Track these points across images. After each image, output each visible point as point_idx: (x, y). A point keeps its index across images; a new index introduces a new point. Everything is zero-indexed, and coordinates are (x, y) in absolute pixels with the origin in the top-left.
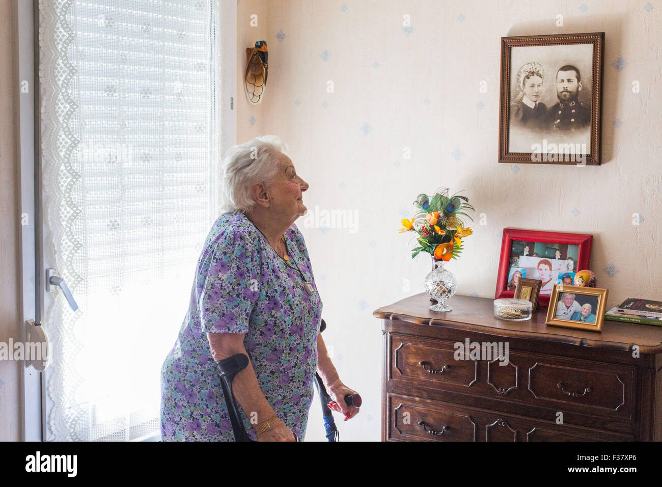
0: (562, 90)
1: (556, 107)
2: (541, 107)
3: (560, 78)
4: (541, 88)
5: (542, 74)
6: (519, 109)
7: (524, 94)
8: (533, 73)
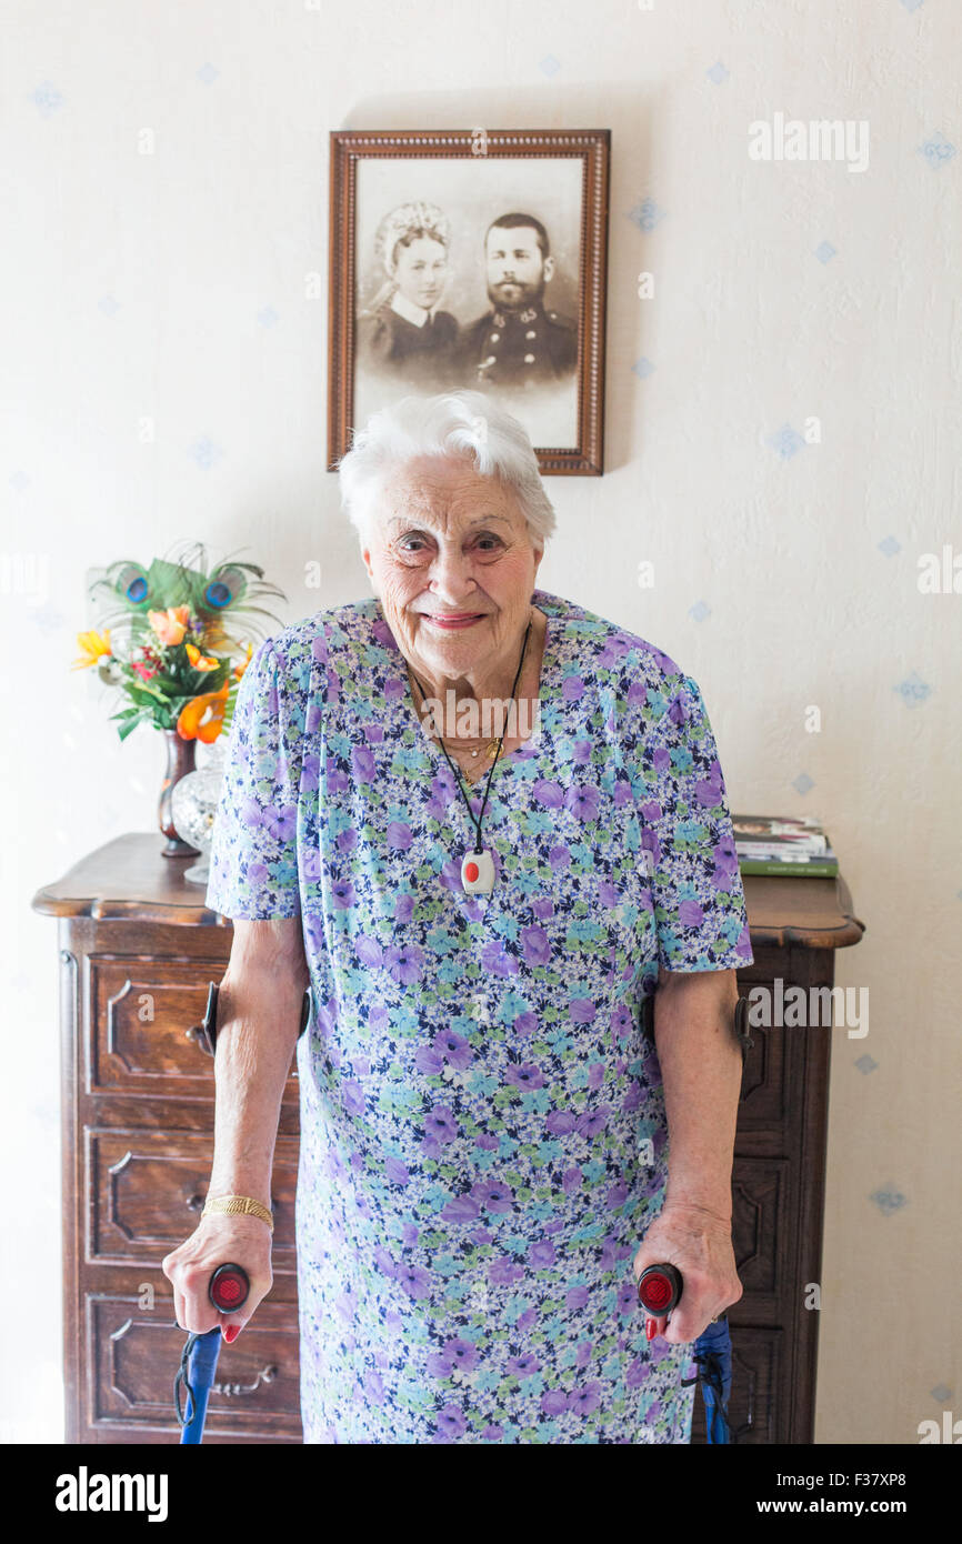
0: (500, 278)
1: (486, 323)
2: (442, 325)
3: (494, 246)
4: (442, 273)
5: (444, 235)
6: (382, 329)
7: (397, 287)
8: (419, 232)
